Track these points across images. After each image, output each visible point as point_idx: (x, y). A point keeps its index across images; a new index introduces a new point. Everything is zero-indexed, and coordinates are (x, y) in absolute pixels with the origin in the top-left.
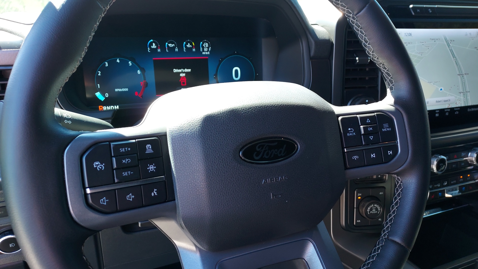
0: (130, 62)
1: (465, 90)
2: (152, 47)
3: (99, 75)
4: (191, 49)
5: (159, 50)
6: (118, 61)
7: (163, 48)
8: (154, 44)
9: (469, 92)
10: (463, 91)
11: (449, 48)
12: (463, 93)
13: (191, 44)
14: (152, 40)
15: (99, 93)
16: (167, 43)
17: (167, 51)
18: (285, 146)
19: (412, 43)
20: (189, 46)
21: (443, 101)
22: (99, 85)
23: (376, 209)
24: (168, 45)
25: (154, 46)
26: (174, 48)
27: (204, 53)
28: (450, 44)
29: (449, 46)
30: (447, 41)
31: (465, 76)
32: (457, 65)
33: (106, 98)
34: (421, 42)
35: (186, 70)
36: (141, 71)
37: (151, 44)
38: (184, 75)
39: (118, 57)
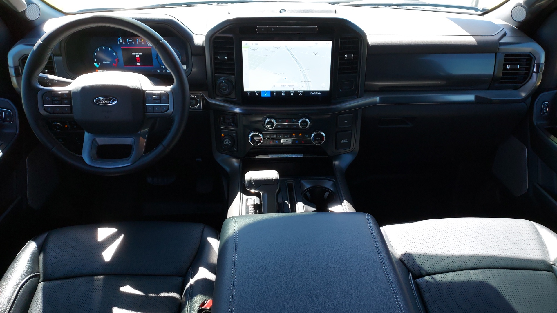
0: (109, 49)
1: (307, 80)
2: (120, 41)
3: (95, 54)
4: (141, 43)
5: (124, 43)
6: (104, 48)
7: (126, 42)
8: (121, 40)
9: (311, 82)
10: (305, 80)
11: (290, 53)
12: (305, 82)
13: (141, 40)
14: (120, 38)
15: (96, 63)
16: (128, 40)
17: (128, 43)
18: (112, 100)
19: (258, 49)
20: (140, 41)
21: (288, 86)
22: (95, 59)
23: (228, 142)
24: (128, 41)
25: (121, 41)
26: (132, 42)
27: (148, 45)
28: (291, 50)
29: (290, 52)
30: (288, 49)
31: (306, 71)
32: (298, 64)
33: (99, 66)
34: (265, 49)
35: (140, 54)
36: (115, 53)
37: (120, 40)
38: (138, 56)
39: (104, 46)
